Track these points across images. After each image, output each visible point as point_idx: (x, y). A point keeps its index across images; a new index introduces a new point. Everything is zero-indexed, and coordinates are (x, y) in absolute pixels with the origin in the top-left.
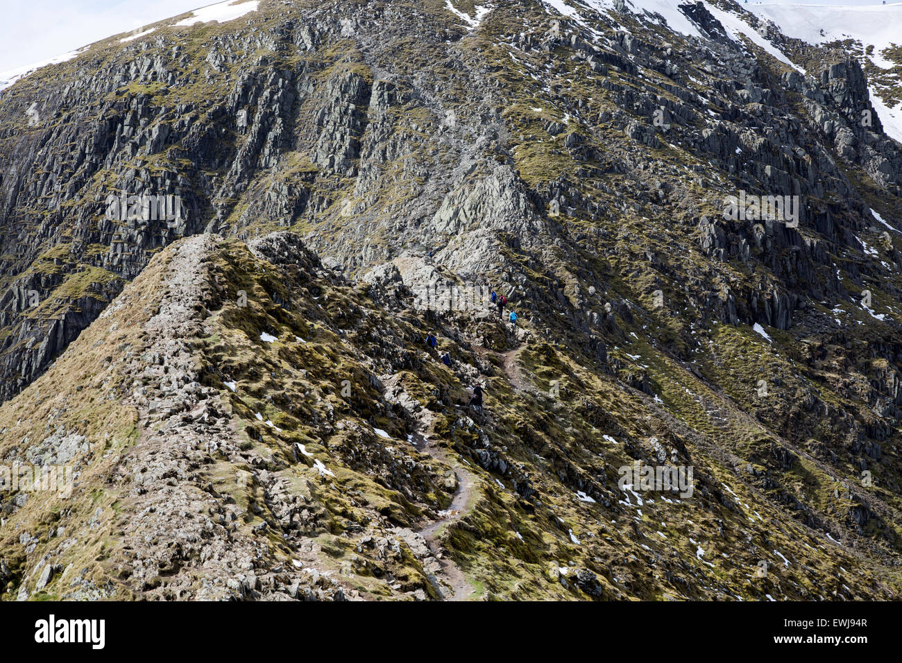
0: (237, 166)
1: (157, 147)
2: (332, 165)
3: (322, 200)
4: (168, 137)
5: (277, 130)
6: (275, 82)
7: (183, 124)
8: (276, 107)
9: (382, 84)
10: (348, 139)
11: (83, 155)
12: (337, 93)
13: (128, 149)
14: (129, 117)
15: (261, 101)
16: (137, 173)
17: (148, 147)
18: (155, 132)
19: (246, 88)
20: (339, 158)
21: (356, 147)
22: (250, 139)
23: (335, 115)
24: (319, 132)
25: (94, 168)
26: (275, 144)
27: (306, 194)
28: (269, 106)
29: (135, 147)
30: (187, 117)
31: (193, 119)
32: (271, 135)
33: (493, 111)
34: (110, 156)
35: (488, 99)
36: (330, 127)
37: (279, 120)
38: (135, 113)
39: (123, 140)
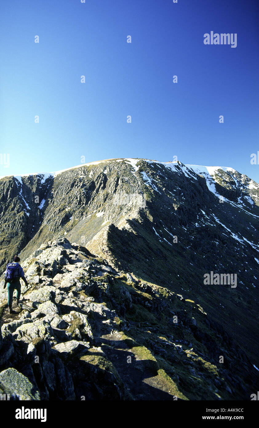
0: (95, 191)
1: (82, 187)
2: (111, 193)
3: (109, 199)
4: (84, 185)
5: (102, 185)
6: (102, 177)
7: (86, 184)
8: (102, 182)
9: (121, 179)
10: (114, 188)
11: (69, 188)
12: (113, 180)
13: (76, 187)
14: (77, 181)
15: (100, 180)
16: (78, 192)
17: (80, 187)
18: (81, 185)
19: (97, 178)
20: (113, 191)
21: (116, 190)
22: (97, 187)
23: (112, 184)
24: (110, 186)
25: (70, 190)
26: (102, 188)
27: (107, 198)
28: (101, 181)
29: (78, 187)
30: (87, 183)
31: (88, 183)
32: (101, 187)
33: (140, 185)
34: (73, 188)
35: (139, 183)
36: (111, 186)
37: (103, 184)
38: (78, 181)
39: (76, 186)
